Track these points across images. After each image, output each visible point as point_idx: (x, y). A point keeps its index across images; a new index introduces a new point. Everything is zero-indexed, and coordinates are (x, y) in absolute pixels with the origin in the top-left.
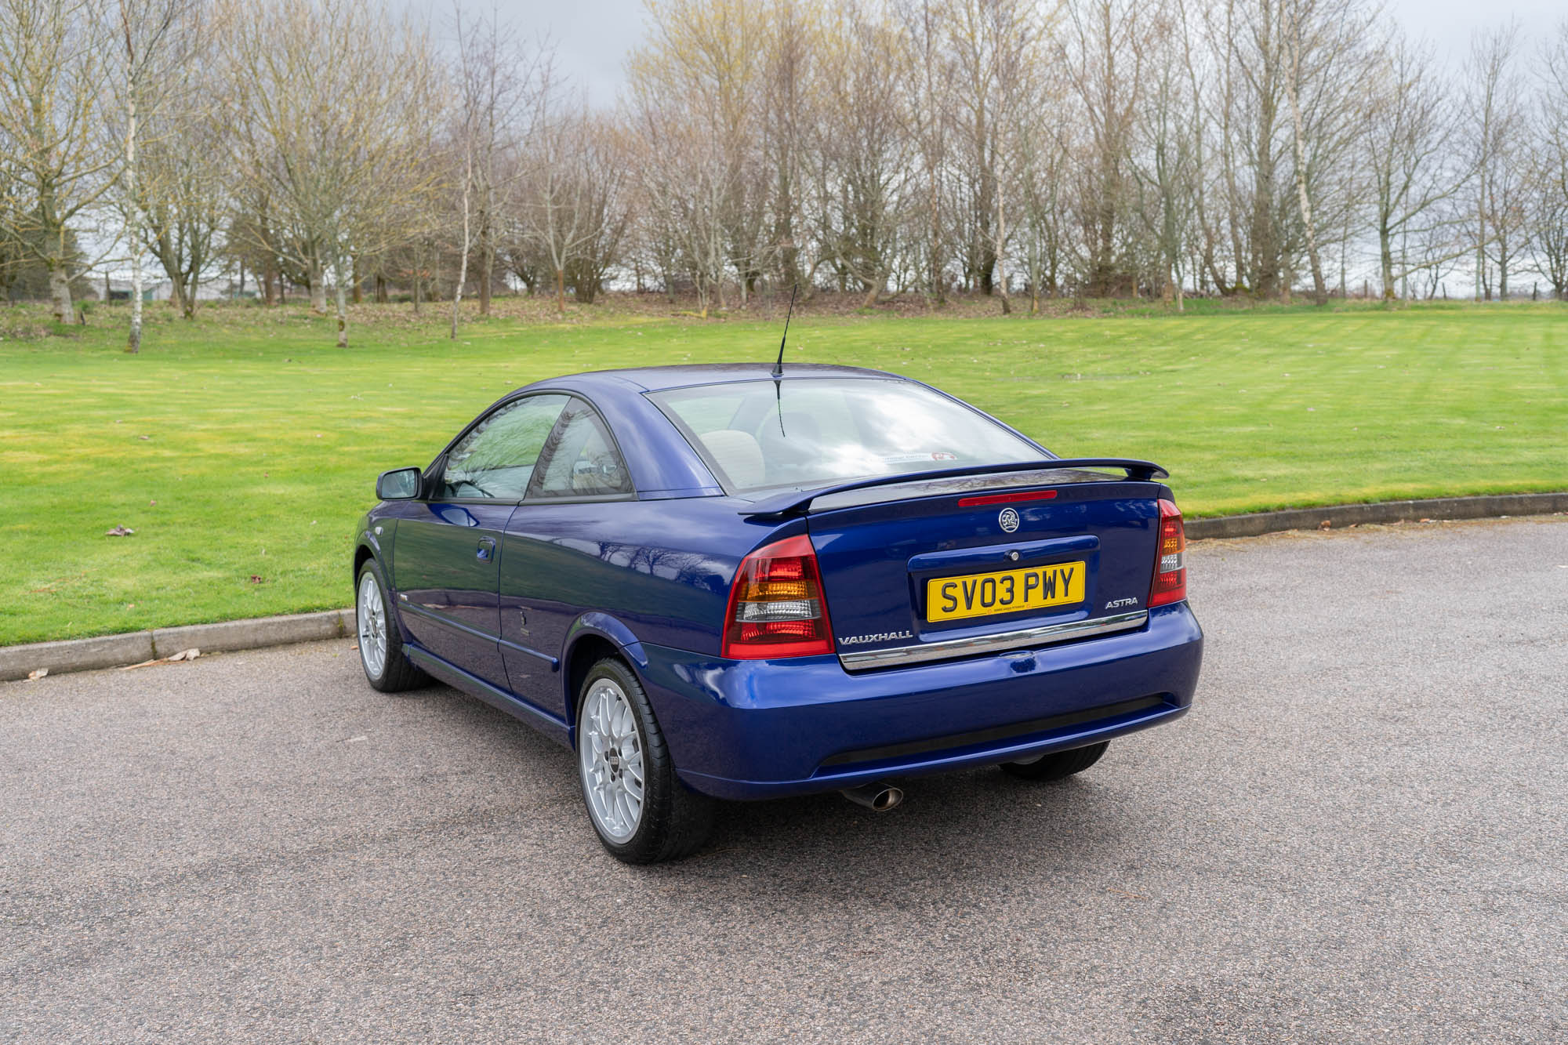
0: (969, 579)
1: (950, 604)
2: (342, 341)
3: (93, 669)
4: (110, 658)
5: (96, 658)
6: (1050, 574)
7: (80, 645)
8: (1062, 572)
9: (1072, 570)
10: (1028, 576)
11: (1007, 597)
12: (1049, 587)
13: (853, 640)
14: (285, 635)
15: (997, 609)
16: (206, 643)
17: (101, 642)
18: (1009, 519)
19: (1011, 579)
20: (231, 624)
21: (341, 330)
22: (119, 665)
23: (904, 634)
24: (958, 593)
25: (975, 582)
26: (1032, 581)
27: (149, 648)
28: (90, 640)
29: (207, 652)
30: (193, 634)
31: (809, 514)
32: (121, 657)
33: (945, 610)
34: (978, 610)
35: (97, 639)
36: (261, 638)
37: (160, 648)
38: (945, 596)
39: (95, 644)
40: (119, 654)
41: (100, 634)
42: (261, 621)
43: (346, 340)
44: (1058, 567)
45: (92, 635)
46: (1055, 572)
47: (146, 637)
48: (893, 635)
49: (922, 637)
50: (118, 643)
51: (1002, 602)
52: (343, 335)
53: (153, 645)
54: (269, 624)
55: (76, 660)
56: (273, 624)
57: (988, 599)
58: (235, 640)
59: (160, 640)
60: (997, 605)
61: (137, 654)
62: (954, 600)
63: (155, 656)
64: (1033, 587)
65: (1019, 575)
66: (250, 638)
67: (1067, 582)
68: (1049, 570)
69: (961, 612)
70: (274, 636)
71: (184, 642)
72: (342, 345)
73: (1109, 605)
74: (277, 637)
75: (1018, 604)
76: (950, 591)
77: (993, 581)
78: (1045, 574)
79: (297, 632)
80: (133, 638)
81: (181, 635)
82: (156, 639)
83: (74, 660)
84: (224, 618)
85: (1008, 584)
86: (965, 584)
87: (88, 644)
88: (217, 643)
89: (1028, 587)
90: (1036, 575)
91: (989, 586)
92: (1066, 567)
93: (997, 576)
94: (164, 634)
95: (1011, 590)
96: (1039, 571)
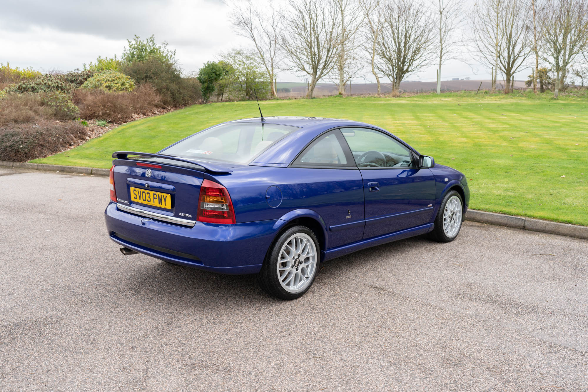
1: (135, 197)
6: (160, 196)
8: (163, 196)
9: (166, 197)
10: (154, 194)
11: (149, 200)
12: (160, 201)
13: (120, 200)
18: (148, 173)
23: (127, 202)
24: (137, 193)
25: (140, 192)
34: (141, 201)
44: (162, 194)
48: (125, 201)
49: (131, 205)
60: (146, 201)
62: (136, 195)
64: (156, 199)
65: (152, 193)
67: (165, 200)
69: (138, 201)
73: (180, 214)
75: (152, 203)
76: (135, 192)
78: (158, 195)
85: (148, 195)
86: (138, 191)
89: (154, 198)
90: (156, 195)
91: (144, 194)
92: (165, 195)
93: (146, 191)
95: (149, 197)
96: (157, 193)
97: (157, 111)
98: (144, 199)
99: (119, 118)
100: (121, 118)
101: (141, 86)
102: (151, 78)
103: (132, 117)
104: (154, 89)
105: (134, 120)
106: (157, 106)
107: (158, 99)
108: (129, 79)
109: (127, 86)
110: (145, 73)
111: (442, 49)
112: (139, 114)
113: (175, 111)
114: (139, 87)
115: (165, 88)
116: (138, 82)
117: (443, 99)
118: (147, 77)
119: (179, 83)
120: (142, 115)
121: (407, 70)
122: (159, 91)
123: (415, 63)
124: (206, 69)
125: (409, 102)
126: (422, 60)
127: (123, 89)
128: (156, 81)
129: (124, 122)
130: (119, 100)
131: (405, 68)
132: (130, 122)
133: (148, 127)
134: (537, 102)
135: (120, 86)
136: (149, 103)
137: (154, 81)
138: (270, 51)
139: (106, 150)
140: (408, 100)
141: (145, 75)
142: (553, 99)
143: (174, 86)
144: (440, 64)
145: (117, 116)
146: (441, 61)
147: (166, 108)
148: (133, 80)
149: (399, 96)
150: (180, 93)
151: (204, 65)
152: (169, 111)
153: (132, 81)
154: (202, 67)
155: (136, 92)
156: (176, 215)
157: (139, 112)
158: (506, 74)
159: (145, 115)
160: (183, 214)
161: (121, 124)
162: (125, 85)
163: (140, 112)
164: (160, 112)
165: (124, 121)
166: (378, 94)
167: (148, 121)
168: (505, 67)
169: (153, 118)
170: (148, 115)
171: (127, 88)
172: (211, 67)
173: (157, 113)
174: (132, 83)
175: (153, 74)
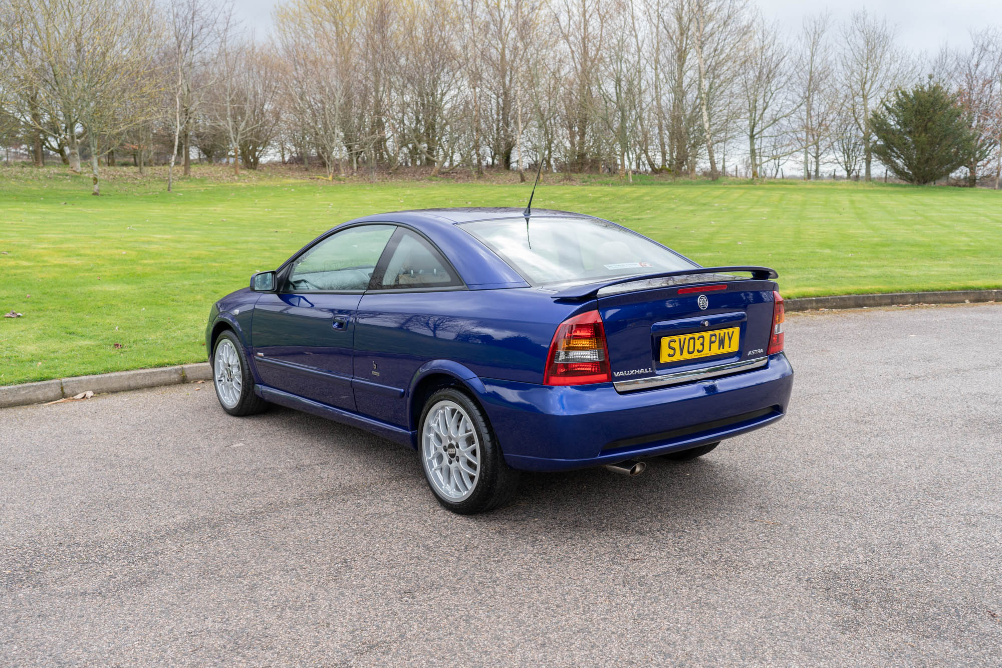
0: (682, 337)
1: (672, 352)
2: (96, 191)
3: (23, 405)
4: (34, 397)
5: (24, 397)
6: (722, 335)
7: (13, 389)
8: (728, 333)
9: (733, 332)
10: (711, 336)
11: (701, 348)
12: (722, 342)
13: (621, 373)
14: (148, 381)
15: (696, 355)
16: (96, 387)
17: (30, 387)
18: (703, 302)
19: (703, 337)
20: (113, 375)
21: (95, 184)
22: (40, 402)
23: (648, 370)
24: (676, 345)
25: (685, 339)
26: (713, 338)
27: (59, 391)
28: (20, 386)
29: (98, 393)
30: (89, 381)
31: (596, 298)
32: (41, 397)
33: (670, 355)
34: (686, 356)
35: (24, 385)
36: (133, 383)
37: (66, 391)
38: (670, 347)
39: (23, 388)
40: (40, 395)
41: (26, 382)
42: (132, 372)
43: (98, 190)
44: (726, 330)
45: (20, 382)
46: (725, 333)
47: (57, 384)
48: (642, 371)
49: (657, 372)
50: (39, 388)
51: (698, 351)
52: (96, 187)
53: (62, 388)
54: (138, 374)
55: (11, 399)
56: (140, 374)
57: (691, 350)
58: (116, 385)
59: (67, 386)
60: (696, 353)
61: (51, 394)
62: (674, 349)
63: (64, 395)
64: (714, 342)
65: (707, 335)
66: (126, 384)
67: (730, 339)
68: (722, 332)
69: (678, 357)
70: (141, 382)
71: (81, 386)
72: (95, 194)
73: (750, 353)
74: (143, 383)
75: (706, 353)
76: (672, 344)
77: (694, 338)
78: (720, 334)
79: (155, 380)
80: (48, 384)
81: (80, 382)
82: (64, 384)
83: (10, 399)
84: (107, 371)
85: (701, 340)
86: (680, 340)
87: (19, 388)
88: (104, 387)
89: (711, 342)
90: (715, 335)
91: (692, 341)
92: (730, 330)
93: (696, 335)
94: (69, 382)
95: (702, 344)
96: (717, 332)
160: (752, 352)
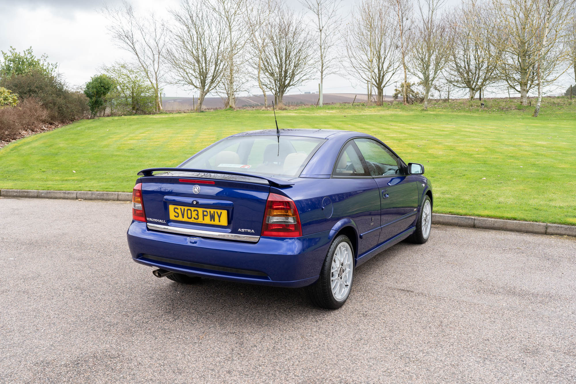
1: (177, 215)
9: (221, 213)
10: (203, 211)
11: (196, 217)
12: (212, 217)
13: (151, 219)
15: (193, 221)
18: (196, 189)
19: (197, 211)
23: (163, 221)
24: (179, 211)
25: (184, 209)
26: (205, 213)
33: (175, 216)
34: (186, 219)
38: (175, 212)
44: (216, 211)
46: (214, 212)
48: (160, 221)
51: (194, 218)
60: (193, 219)
62: (178, 213)
64: (206, 216)
65: (200, 210)
67: (219, 216)
68: (212, 211)
73: (240, 230)
75: (200, 220)
76: (176, 210)
78: (210, 212)
85: (196, 212)
86: (181, 208)
89: (204, 216)
90: (207, 211)
91: (189, 211)
92: (219, 211)
93: (193, 209)
95: (197, 215)
97: (45, 127)
98: (189, 216)
99: (7, 135)
100: (9, 135)
101: (25, 101)
102: (35, 92)
103: (20, 134)
104: (41, 103)
105: (23, 137)
106: (44, 122)
107: (45, 114)
108: (11, 93)
109: (11, 100)
110: (28, 87)
111: (323, 64)
112: (26, 130)
113: (64, 127)
114: (23, 101)
115: (51, 103)
116: (21, 97)
117: (327, 111)
118: (30, 91)
119: (65, 98)
120: (30, 132)
121: (289, 85)
122: (45, 106)
123: (296, 78)
124: (94, 83)
125: (298, 114)
126: (303, 75)
127: (7, 104)
128: (42, 95)
129: (13, 140)
130: (5, 117)
131: (287, 82)
132: (19, 138)
133: (44, 143)
134: (411, 113)
135: (3, 101)
136: (37, 119)
137: (39, 95)
138: (154, 65)
139: (6, 169)
140: (296, 113)
141: (28, 88)
142: (423, 110)
143: (60, 101)
144: (322, 79)
145: (4, 133)
146: (322, 75)
147: (54, 123)
148: (16, 94)
149: (285, 109)
150: (68, 107)
151: (91, 79)
152: (56, 126)
153: (15, 96)
154: (89, 80)
155: (20, 106)
156: (234, 231)
157: (26, 128)
158: (378, 88)
159: (34, 132)
160: (243, 230)
161: (10, 141)
162: (8, 100)
163: (28, 128)
164: (48, 127)
165: (12, 138)
166: (266, 107)
167: (41, 138)
168: (376, 81)
169: (43, 134)
170: (36, 131)
171: (10, 103)
172: (99, 80)
173: (45, 129)
174: (16, 98)
175: (37, 88)
